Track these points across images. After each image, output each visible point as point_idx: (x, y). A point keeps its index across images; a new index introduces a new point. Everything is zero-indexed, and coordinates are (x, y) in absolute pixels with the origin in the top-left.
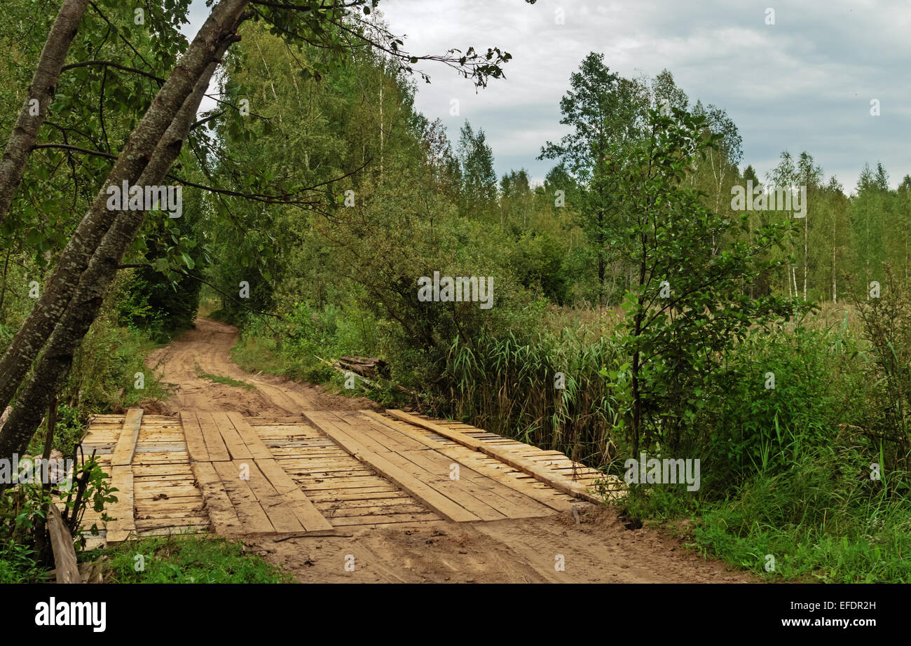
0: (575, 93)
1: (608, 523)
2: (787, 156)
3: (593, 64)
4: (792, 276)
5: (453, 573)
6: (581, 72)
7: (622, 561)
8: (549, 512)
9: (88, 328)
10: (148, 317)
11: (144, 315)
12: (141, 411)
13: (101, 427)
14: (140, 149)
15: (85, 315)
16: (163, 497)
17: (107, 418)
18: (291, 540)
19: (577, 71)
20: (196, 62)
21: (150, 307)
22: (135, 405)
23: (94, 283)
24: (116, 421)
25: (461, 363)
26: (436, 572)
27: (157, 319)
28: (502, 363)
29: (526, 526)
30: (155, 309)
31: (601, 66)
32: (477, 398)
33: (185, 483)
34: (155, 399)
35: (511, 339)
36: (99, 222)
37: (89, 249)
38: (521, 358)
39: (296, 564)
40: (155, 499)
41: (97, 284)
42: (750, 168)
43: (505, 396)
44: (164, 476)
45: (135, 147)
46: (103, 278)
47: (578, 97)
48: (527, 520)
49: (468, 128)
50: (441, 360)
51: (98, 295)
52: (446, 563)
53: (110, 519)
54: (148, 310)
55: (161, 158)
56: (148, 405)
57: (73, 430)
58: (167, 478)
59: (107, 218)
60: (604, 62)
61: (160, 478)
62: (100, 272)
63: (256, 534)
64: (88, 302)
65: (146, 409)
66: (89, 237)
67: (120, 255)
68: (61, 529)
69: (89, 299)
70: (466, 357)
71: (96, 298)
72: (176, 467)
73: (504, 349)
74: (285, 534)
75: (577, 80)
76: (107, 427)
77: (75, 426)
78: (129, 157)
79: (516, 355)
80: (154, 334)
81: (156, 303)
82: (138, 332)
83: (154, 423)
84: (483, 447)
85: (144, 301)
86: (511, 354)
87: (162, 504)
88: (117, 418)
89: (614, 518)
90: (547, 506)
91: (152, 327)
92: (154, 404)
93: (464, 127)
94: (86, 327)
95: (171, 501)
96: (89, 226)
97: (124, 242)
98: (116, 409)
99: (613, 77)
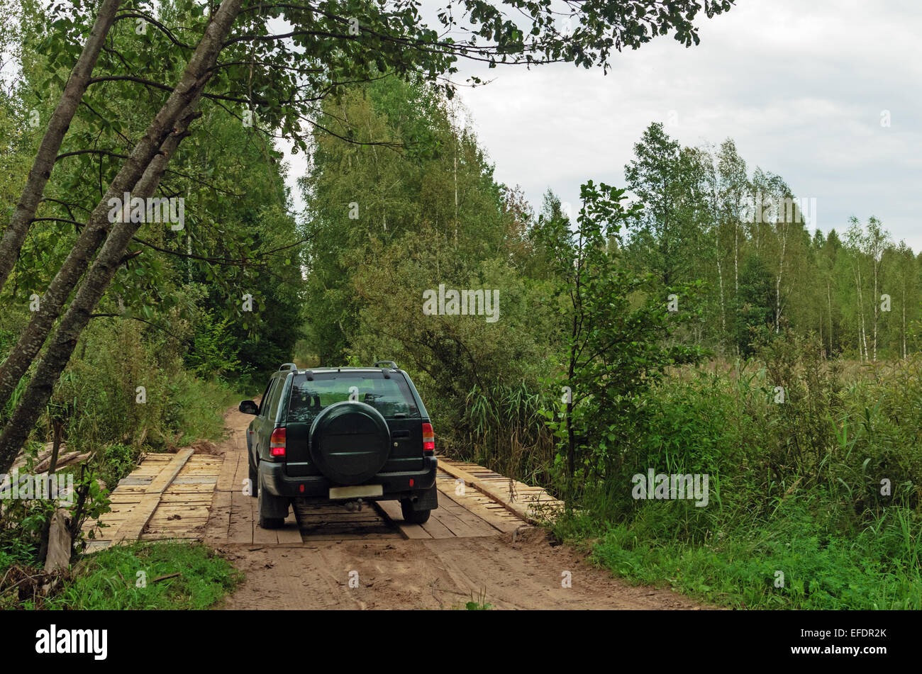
0: (639, 162)
1: (537, 542)
2: (855, 220)
3: (654, 134)
4: (862, 337)
5: (380, 574)
6: (644, 142)
7: (532, 570)
8: (495, 532)
9: (65, 365)
10: (238, 370)
11: (233, 369)
12: (191, 451)
13: (151, 463)
14: (98, 223)
15: (62, 354)
16: (178, 517)
17: (160, 456)
18: (264, 550)
19: (639, 142)
20: (143, 155)
21: (238, 362)
22: (187, 445)
23: (70, 328)
24: (167, 458)
25: (477, 409)
26: (367, 575)
27: (246, 373)
28: (514, 410)
29: (469, 544)
30: (244, 364)
31: (662, 134)
32: (493, 443)
33: (202, 508)
34: (206, 440)
35: (523, 388)
36: (67, 280)
37: (58, 301)
38: (531, 406)
39: (257, 567)
40: (169, 519)
41: (72, 329)
42: (833, 231)
43: (517, 441)
44: (187, 503)
45: (95, 221)
46: (77, 325)
47: (641, 165)
48: (472, 539)
49: (551, 194)
50: (462, 407)
51: (73, 338)
52: (378, 567)
53: (104, 526)
54: (238, 365)
55: (125, 229)
56: (199, 445)
57: (124, 465)
58: (189, 504)
59: (72, 276)
60: (665, 131)
61: (183, 504)
62: (73, 319)
63: (235, 544)
64: (64, 343)
65: (197, 449)
66: (58, 291)
67: (91, 307)
68: (61, 532)
69: (65, 341)
70: (483, 405)
71: (71, 340)
72: (202, 496)
73: (516, 398)
74: (259, 545)
75: (640, 149)
76: (156, 463)
77: (126, 461)
78: (90, 229)
79: (526, 403)
80: (241, 387)
81: (244, 357)
82: (226, 385)
83: (200, 461)
84: (475, 483)
85: (233, 356)
86: (522, 402)
87: (175, 523)
88: (167, 456)
89: (542, 537)
90: (497, 529)
91: (241, 381)
92: (204, 444)
93: (547, 193)
94: (63, 363)
95: (183, 520)
96: (58, 283)
97: (94, 296)
98: (169, 448)
99: (674, 145)
